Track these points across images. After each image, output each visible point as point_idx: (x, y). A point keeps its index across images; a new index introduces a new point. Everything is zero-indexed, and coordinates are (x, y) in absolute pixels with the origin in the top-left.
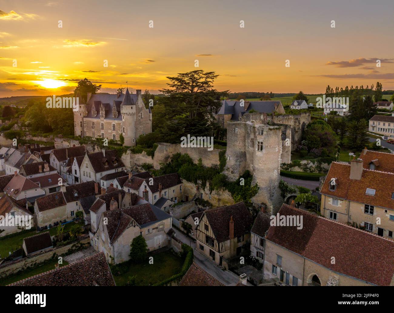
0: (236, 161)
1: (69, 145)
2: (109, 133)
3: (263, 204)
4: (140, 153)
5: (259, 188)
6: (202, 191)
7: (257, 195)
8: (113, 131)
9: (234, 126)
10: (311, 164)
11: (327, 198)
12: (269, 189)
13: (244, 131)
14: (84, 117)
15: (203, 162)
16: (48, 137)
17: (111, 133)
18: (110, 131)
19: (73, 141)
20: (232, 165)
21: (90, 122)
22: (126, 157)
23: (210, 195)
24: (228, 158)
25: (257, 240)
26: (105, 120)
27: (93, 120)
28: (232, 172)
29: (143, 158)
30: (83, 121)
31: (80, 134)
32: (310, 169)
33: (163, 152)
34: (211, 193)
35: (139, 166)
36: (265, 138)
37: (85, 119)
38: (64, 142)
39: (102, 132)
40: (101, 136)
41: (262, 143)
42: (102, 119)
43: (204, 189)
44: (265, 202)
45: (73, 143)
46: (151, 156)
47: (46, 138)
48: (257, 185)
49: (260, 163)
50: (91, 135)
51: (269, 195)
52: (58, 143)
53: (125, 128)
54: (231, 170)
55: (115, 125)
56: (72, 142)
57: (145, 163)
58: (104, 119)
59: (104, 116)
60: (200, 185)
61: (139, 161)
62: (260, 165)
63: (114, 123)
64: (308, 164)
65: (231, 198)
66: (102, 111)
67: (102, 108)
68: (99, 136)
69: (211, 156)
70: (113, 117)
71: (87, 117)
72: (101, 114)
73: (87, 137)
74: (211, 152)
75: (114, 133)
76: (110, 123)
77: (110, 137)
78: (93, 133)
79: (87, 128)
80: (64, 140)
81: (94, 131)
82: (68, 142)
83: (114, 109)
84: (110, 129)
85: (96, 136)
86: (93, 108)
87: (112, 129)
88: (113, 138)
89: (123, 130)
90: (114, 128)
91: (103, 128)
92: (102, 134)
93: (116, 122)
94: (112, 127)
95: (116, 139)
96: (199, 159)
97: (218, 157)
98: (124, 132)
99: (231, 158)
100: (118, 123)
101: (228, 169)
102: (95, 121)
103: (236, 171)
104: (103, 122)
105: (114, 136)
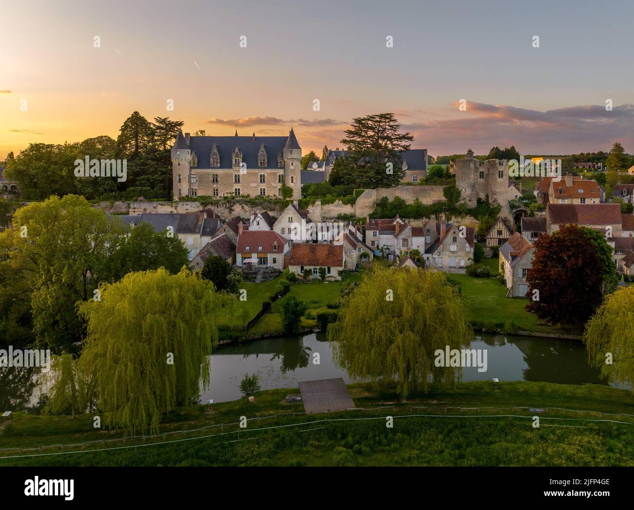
0: (472, 191)
1: (174, 211)
2: (253, 187)
3: (505, 218)
4: (332, 203)
5: (501, 207)
7: (501, 212)
8: (260, 184)
9: (469, 162)
11: (554, 199)
13: (474, 166)
14: (192, 168)
15: (420, 201)
17: (256, 187)
18: (253, 185)
19: (184, 203)
20: (468, 194)
21: (208, 174)
24: (464, 189)
27: (216, 171)
28: (470, 201)
29: (336, 208)
30: (191, 174)
31: (187, 193)
33: (371, 197)
35: (331, 219)
36: (505, 168)
37: (194, 171)
38: (160, 207)
39: (237, 186)
40: (233, 193)
41: (502, 172)
42: (238, 168)
44: (507, 217)
45: (185, 206)
48: (499, 205)
50: (210, 194)
52: (139, 210)
53: (294, 177)
54: (468, 199)
55: (266, 175)
56: (183, 205)
57: (340, 214)
61: (330, 213)
62: (502, 188)
63: (262, 173)
65: (474, 221)
66: (237, 158)
67: (237, 153)
68: (230, 193)
69: (432, 193)
70: (259, 165)
71: (199, 167)
72: (234, 163)
73: (199, 197)
74: (432, 190)
75: (263, 186)
76: (254, 173)
77: (254, 194)
78: (214, 190)
79: (199, 185)
80: (159, 204)
81: (217, 187)
82: (172, 206)
83: (262, 154)
84: (254, 182)
85: (221, 194)
86: (215, 154)
87: (259, 181)
88: (259, 194)
89: (290, 180)
90: (262, 179)
91: (239, 182)
92: (236, 190)
93: (266, 172)
94: (259, 179)
95: (266, 195)
96: (415, 199)
97: (442, 193)
98: (292, 182)
99: (467, 189)
100: (270, 173)
101: (464, 199)
102: (220, 172)
103: (473, 199)
104: (239, 173)
105: (263, 191)
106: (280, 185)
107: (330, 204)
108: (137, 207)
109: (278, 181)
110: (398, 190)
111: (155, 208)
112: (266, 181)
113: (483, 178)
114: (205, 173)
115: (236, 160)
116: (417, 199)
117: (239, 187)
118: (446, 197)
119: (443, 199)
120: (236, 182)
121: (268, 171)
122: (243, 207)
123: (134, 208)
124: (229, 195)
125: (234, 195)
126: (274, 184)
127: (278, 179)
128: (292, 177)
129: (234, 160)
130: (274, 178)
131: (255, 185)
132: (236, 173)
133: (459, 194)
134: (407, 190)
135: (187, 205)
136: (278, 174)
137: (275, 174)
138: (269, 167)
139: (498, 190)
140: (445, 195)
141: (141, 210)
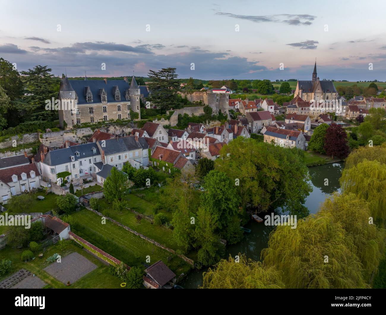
0: (217, 108)
2: (114, 114)
8: (118, 112)
17: (116, 114)
21: (87, 107)
26: (109, 104)
27: (92, 105)
29: (162, 123)
34: (210, 124)
38: (65, 134)
39: (105, 114)
41: (228, 99)
42: (105, 102)
46: (168, 120)
48: (227, 114)
50: (89, 121)
55: (121, 106)
56: (81, 130)
58: (108, 102)
59: (106, 100)
62: (228, 107)
63: (119, 105)
65: (219, 122)
66: (104, 96)
67: (104, 92)
68: (101, 119)
69: (199, 110)
70: (116, 99)
72: (102, 99)
73: (82, 124)
74: (199, 108)
75: (120, 113)
76: (115, 105)
77: (116, 118)
78: (91, 118)
79: (81, 115)
80: (65, 132)
81: (93, 116)
82: (73, 133)
83: (117, 92)
84: (115, 111)
85: (96, 121)
86: (89, 93)
87: (117, 110)
88: (118, 118)
90: (119, 109)
91: (106, 111)
92: (104, 116)
93: (121, 104)
95: (122, 118)
96: (192, 114)
97: (203, 110)
98: (138, 109)
100: (124, 104)
101: (214, 112)
102: (94, 105)
103: (217, 112)
104: (106, 106)
105: (120, 116)
106: (129, 112)
107: (159, 120)
108: (49, 137)
111: (62, 136)
112: (121, 110)
113: (218, 102)
114: (85, 107)
115: (103, 97)
116: (193, 114)
118: (205, 112)
119: (204, 113)
120: (104, 111)
121: (122, 103)
123: (46, 138)
124: (101, 121)
125: (104, 120)
126: (125, 111)
127: (127, 108)
128: (138, 106)
130: (125, 107)
131: (116, 112)
132: (104, 106)
133: (211, 110)
134: (188, 110)
135: (83, 130)
136: (127, 105)
137: (126, 104)
138: (122, 101)
139: (226, 107)
140: (204, 111)
141: (52, 138)
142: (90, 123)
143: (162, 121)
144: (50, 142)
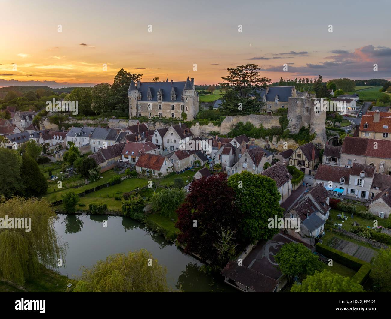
0: (297, 121)
1: (127, 124)
2: (168, 112)
3: (319, 143)
4: (207, 124)
5: (316, 134)
6: (270, 143)
7: (315, 138)
8: (171, 111)
9: (296, 100)
10: (332, 123)
11: (362, 133)
12: (323, 134)
13: (301, 103)
14: (138, 101)
15: (263, 126)
16: (97, 119)
18: (168, 111)
20: (294, 124)
21: (146, 104)
22: (195, 128)
23: (276, 145)
24: (291, 120)
25: (327, 159)
26: (163, 103)
27: (150, 103)
28: (294, 128)
29: (209, 128)
30: (138, 104)
31: (135, 115)
32: (331, 126)
33: (230, 122)
34: (277, 143)
35: (206, 134)
37: (139, 103)
38: (121, 122)
39: (160, 111)
40: (158, 115)
42: (160, 101)
43: (271, 142)
44: (320, 142)
45: (132, 122)
46: (217, 126)
47: (94, 121)
48: (315, 133)
49: (318, 120)
50: (147, 115)
51: (323, 138)
52: (112, 123)
54: (293, 127)
55: (174, 105)
57: (212, 132)
58: (162, 101)
59: (162, 99)
60: (268, 140)
61: (206, 130)
62: (317, 121)
63: (172, 104)
64: (330, 123)
65: (295, 143)
66: (160, 95)
67: (160, 92)
68: (157, 115)
69: (271, 121)
70: (172, 99)
71: (142, 100)
72: (158, 98)
73: (142, 117)
74: (272, 118)
75: (173, 112)
76: (169, 104)
77: (169, 116)
78: (149, 113)
79: (142, 110)
80: (121, 120)
82: (126, 122)
83: (173, 93)
84: (168, 109)
85: (152, 116)
86: (149, 93)
87: (171, 109)
88: (171, 116)
89: (186, 109)
90: (173, 108)
91: (161, 109)
92: (160, 113)
94: (171, 108)
95: (175, 117)
96: (260, 124)
97: (278, 121)
98: (187, 110)
99: (293, 120)
100: (177, 104)
101: (291, 127)
103: (297, 127)
104: (161, 104)
105: (173, 115)
106: (181, 112)
107: (206, 125)
109: (181, 109)
110: (250, 117)
111: (119, 122)
112: (175, 109)
113: (308, 112)
114: (144, 104)
115: (159, 96)
116: (262, 124)
117: (160, 112)
118: (280, 124)
119: (279, 125)
120: (159, 109)
121: (176, 103)
122: (160, 124)
123: (110, 122)
124: (156, 116)
125: (158, 116)
126: (178, 111)
127: (181, 108)
128: (187, 107)
129: (158, 96)
130: (178, 107)
131: (169, 111)
132: (159, 104)
133: (287, 123)
134: (255, 117)
135: (133, 121)
136: (181, 105)
138: (177, 101)
139: (315, 122)
141: (113, 123)
142: (147, 117)
143: (210, 126)
144: (112, 126)
